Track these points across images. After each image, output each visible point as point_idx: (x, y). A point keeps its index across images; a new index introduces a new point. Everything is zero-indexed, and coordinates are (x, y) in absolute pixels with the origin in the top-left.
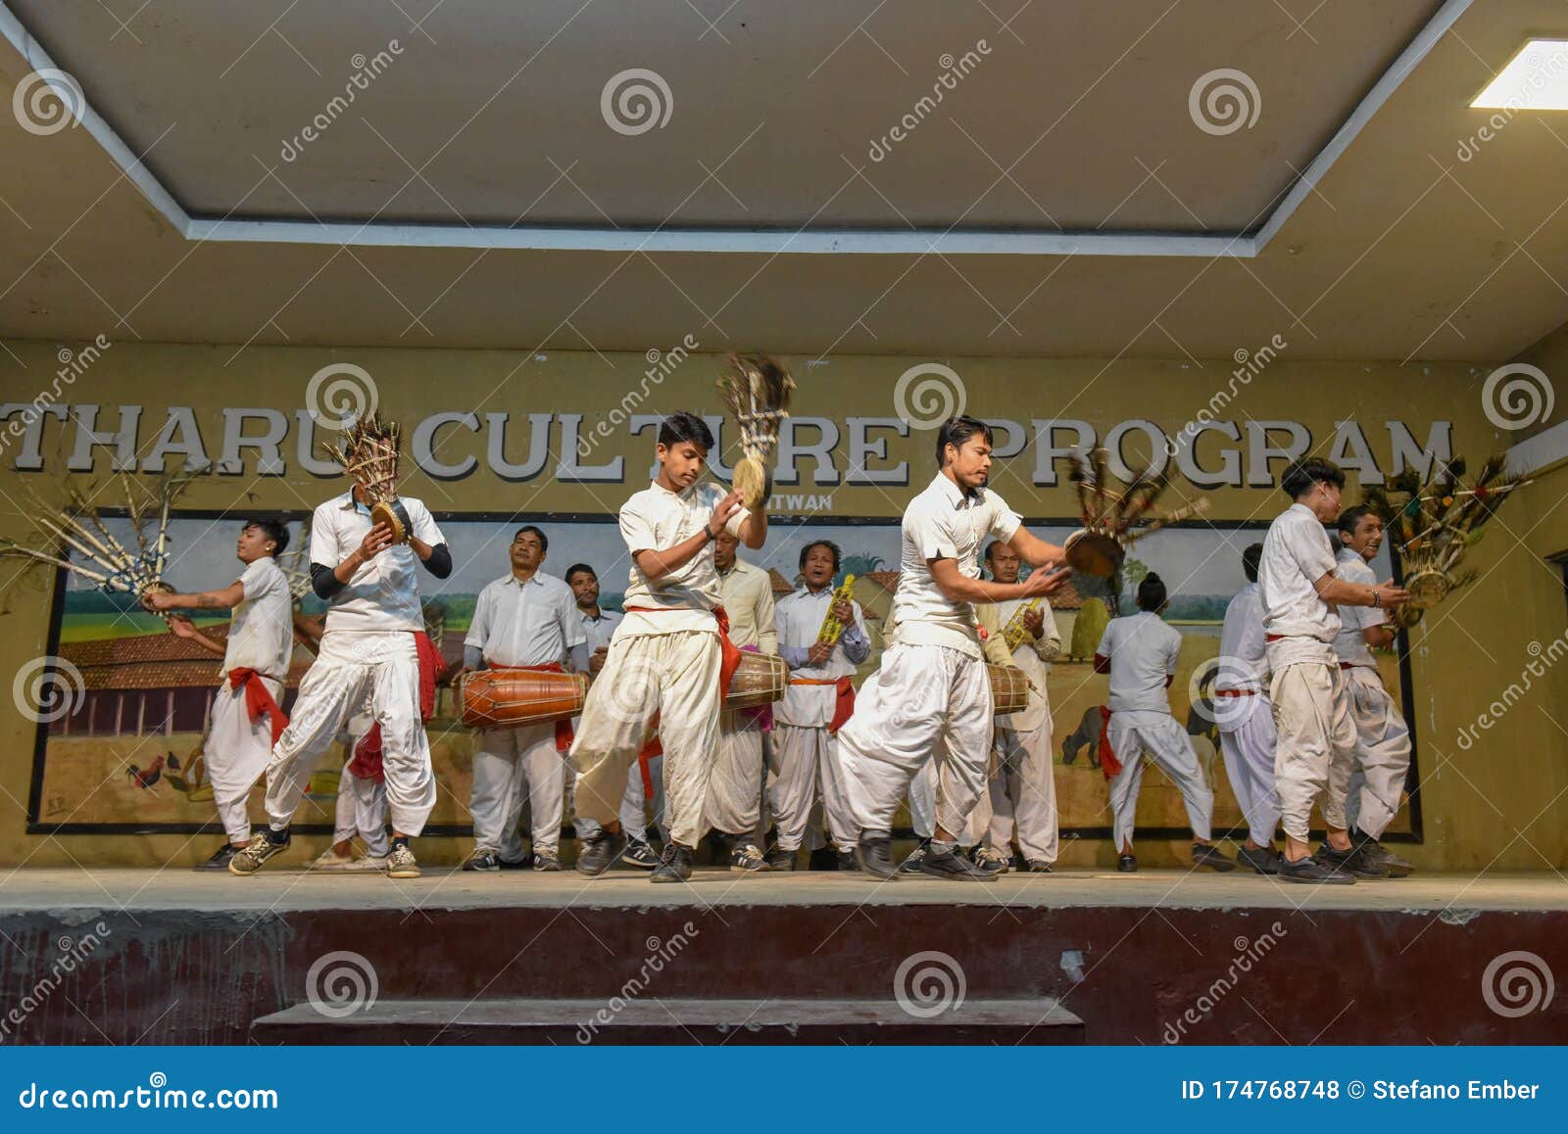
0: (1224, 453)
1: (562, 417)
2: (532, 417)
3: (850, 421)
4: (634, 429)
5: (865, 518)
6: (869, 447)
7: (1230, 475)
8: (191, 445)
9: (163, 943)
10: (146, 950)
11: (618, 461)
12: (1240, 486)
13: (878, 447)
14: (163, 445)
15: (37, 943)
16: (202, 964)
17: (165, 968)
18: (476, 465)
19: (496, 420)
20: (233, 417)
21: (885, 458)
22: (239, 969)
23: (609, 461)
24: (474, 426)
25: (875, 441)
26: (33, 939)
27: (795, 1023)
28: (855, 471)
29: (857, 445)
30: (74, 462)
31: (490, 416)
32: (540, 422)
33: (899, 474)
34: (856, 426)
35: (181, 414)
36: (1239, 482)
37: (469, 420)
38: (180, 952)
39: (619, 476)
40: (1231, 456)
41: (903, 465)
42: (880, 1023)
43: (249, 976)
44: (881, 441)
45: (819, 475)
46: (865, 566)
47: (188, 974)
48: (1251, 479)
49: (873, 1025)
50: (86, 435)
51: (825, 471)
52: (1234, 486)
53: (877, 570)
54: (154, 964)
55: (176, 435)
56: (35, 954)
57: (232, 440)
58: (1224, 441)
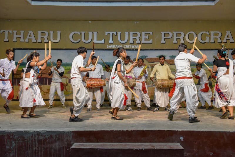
0: (206, 37)
1: (94, 32)
2: (89, 32)
3: (142, 32)
4: (106, 34)
5: (145, 49)
6: (145, 37)
7: (207, 41)
8: (33, 37)
9: (55, 135)
10: (53, 136)
11: (104, 40)
12: (209, 43)
13: (147, 37)
14: (28, 37)
15: (38, 135)
16: (61, 138)
17: (56, 138)
18: (80, 41)
19: (83, 33)
20: (39, 32)
21: (148, 39)
22: (66, 139)
23: (102, 40)
24: (80, 34)
25: (146, 36)
26: (37, 135)
27: (144, 148)
28: (143, 41)
29: (143, 37)
30: (14, 40)
31: (82, 32)
32: (90, 33)
33: (150, 42)
34: (143, 33)
35: (31, 32)
36: (208, 42)
37: (79, 33)
38: (58, 136)
39: (104, 42)
40: (208, 38)
41: (151, 40)
42: (155, 148)
43: (67, 140)
44: (147, 36)
45: (137, 42)
46: (145, 57)
47: (59, 139)
48: (211, 42)
49: (155, 149)
50: (15, 36)
51: (138, 41)
52: (208, 43)
53: (147, 58)
54: (54, 138)
55: (30, 36)
56: (38, 137)
57: (39, 37)
58: (206, 35)
